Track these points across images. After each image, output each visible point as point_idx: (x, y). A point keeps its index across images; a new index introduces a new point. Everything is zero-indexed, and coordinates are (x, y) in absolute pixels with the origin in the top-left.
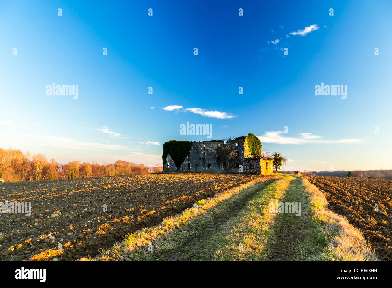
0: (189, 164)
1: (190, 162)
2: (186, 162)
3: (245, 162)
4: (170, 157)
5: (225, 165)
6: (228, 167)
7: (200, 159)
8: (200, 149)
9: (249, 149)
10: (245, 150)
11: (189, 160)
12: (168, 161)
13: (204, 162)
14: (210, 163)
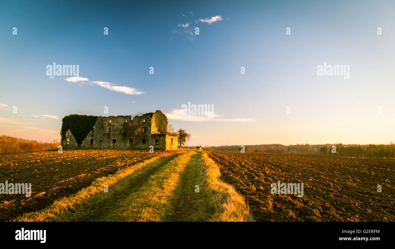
0: (92, 140)
1: (93, 138)
2: (89, 138)
3: (152, 138)
4: (70, 132)
5: (131, 141)
6: (134, 143)
7: (104, 135)
8: (105, 124)
9: (155, 125)
10: (152, 126)
11: (92, 136)
12: (68, 137)
13: (109, 138)
14: (116, 139)
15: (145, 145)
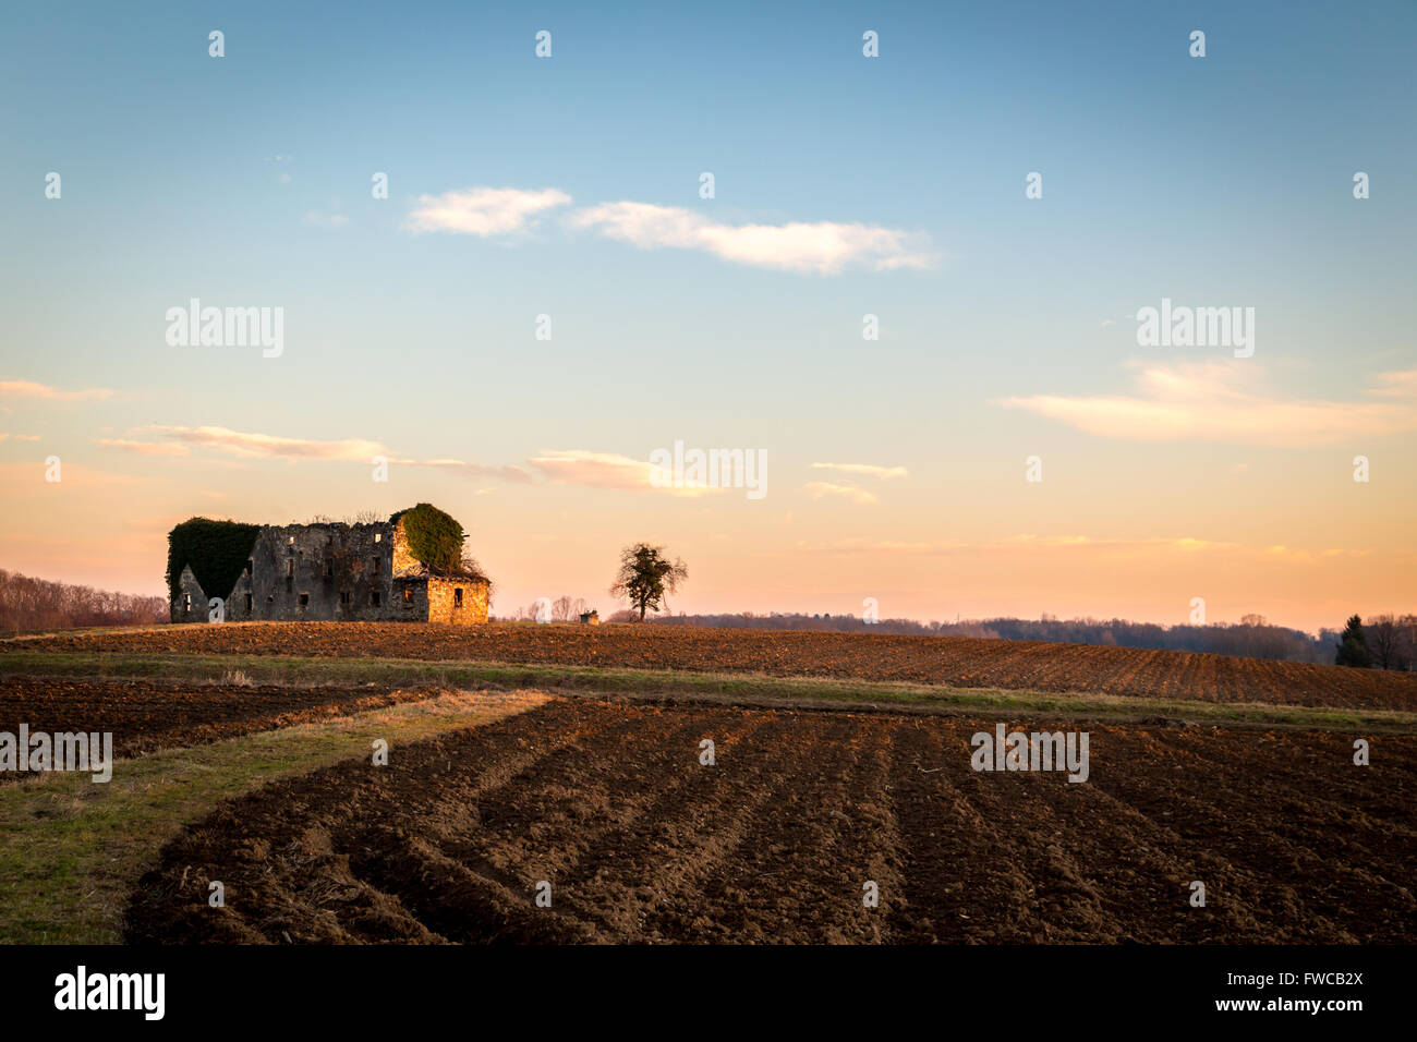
0: (249, 597)
1: (250, 591)
2: (240, 590)
4: (191, 574)
5: (345, 599)
7: (278, 581)
8: (280, 550)
10: (395, 554)
11: (248, 584)
13: (289, 590)
14: (306, 593)
15: (379, 610)
